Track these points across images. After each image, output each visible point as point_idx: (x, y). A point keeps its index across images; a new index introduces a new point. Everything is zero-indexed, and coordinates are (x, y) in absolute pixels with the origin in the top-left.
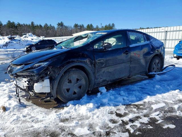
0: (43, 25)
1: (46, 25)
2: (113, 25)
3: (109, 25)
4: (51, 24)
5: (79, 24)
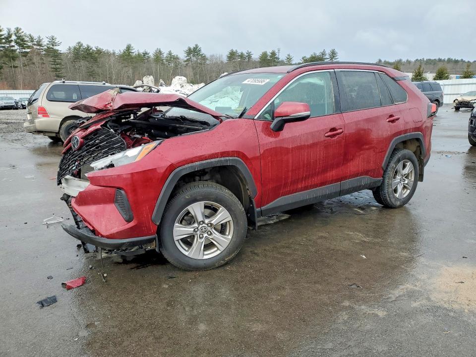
0: (151, 53)
1: (159, 53)
4: (172, 52)
5: (239, 52)
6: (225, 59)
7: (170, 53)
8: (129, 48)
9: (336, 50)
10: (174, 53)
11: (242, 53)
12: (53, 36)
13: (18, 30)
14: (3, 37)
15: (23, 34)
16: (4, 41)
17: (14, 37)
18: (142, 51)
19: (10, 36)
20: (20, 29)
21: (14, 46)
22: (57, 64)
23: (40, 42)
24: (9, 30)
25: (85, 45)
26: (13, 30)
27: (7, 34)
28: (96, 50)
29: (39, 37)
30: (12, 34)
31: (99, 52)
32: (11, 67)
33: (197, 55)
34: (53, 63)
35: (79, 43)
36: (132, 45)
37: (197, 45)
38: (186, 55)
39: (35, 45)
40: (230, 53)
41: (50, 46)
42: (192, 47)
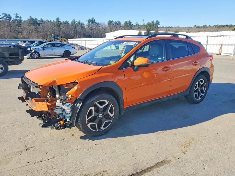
0: (70, 22)
1: (74, 21)
2: (158, 22)
3: (153, 22)
7: (79, 22)
10: (81, 22)
11: (115, 22)
12: (17, 14)
18: (65, 21)
22: (19, 27)
25: (34, 18)
28: (40, 20)
29: (9, 14)
31: (42, 21)
33: (93, 23)
35: (31, 17)
37: (93, 18)
39: (7, 18)
40: (109, 22)
41: (15, 18)
42: (91, 19)
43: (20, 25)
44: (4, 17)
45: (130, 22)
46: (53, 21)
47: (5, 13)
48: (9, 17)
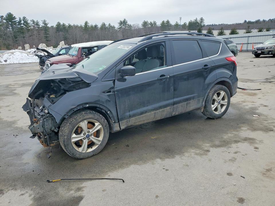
0: (99, 26)
1: (104, 25)
2: (202, 19)
3: (196, 20)
4: (111, 24)
5: (149, 22)
6: (141, 26)
7: (110, 25)
8: (86, 23)
9: (203, 18)
10: (112, 25)
11: (151, 22)
12: (45, 20)
13: (24, 18)
14: (17, 22)
15: (27, 20)
16: (17, 24)
17: (22, 22)
18: (94, 25)
19: (20, 21)
20: (25, 18)
21: (23, 26)
22: (47, 34)
23: (37, 23)
24: (20, 19)
25: (62, 23)
26: (22, 18)
27: (19, 20)
28: (68, 25)
29: (37, 21)
30: (21, 20)
31: (70, 26)
32: (22, 37)
33: (125, 25)
34: (45, 34)
35: (59, 22)
36: (88, 22)
37: (125, 19)
38: (119, 25)
39: (35, 25)
40: (144, 23)
41: (43, 25)
42: (122, 21)
43: (48, 32)
44: (32, 25)
45: (168, 22)
46: (80, 25)
47: (33, 20)
48: (37, 24)
